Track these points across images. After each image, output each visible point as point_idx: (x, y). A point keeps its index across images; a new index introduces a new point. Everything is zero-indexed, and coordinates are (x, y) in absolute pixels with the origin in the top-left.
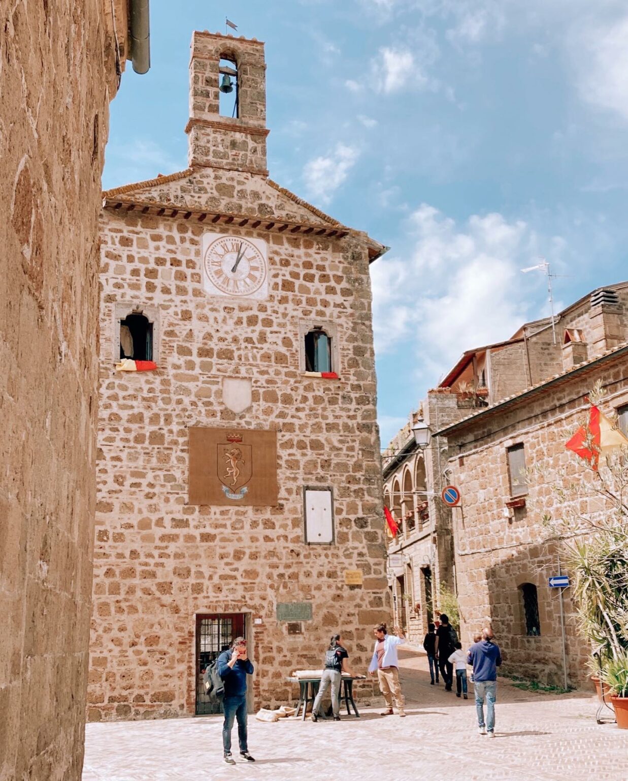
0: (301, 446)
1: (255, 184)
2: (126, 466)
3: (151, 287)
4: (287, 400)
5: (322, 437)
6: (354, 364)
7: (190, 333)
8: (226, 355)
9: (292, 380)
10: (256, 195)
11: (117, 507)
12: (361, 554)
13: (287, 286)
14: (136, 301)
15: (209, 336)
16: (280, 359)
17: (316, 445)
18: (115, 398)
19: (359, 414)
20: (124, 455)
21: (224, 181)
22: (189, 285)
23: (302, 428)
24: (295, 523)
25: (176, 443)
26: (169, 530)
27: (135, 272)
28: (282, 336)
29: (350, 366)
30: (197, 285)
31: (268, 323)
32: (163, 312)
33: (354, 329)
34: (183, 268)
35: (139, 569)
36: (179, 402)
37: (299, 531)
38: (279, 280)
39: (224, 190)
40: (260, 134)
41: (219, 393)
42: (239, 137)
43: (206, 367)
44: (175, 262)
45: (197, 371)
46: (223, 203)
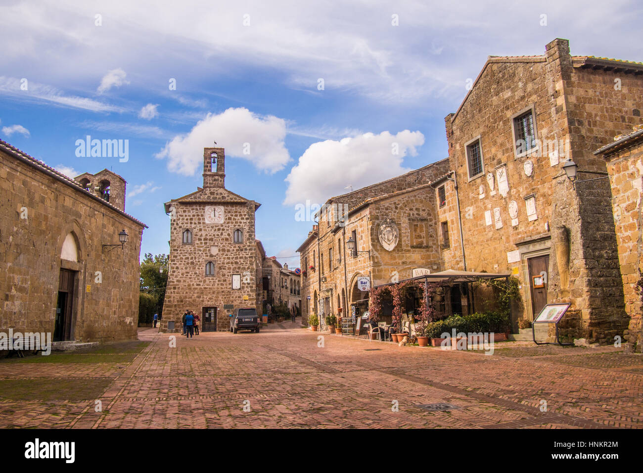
0: (232, 263)
1: (221, 190)
2: (184, 271)
3: (191, 223)
4: (228, 251)
5: (238, 261)
6: (248, 239)
7: (201, 235)
8: (211, 240)
9: (230, 245)
10: (221, 194)
11: (182, 281)
12: (248, 292)
13: (230, 219)
14: (187, 227)
15: (207, 235)
16: (227, 239)
17: (236, 263)
18: (181, 253)
19: (249, 254)
20: (184, 268)
21: (212, 191)
22: (201, 221)
23: (232, 258)
24: (230, 284)
25: (197, 264)
26: (195, 286)
27: (187, 219)
28: (227, 233)
29: (247, 240)
30: (203, 221)
31: (223, 230)
32: (194, 230)
33: (249, 229)
34: (200, 217)
35: (188, 296)
36: (198, 253)
37: (231, 286)
38: (227, 217)
39: (212, 193)
40: (223, 176)
41: (209, 250)
42: (216, 177)
43: (206, 243)
44: (198, 215)
45: (203, 244)
46: (212, 197)
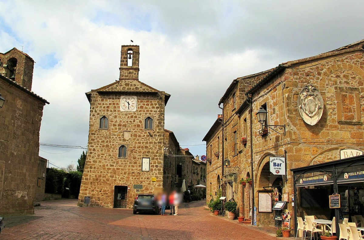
0: (142, 147)
1: (135, 82)
2: (100, 152)
3: (108, 110)
4: (140, 136)
5: (148, 145)
7: (116, 122)
8: (125, 126)
9: (141, 131)
10: (135, 85)
11: (98, 162)
12: (156, 174)
13: (142, 107)
14: (104, 114)
15: (121, 121)
16: (138, 126)
17: (146, 147)
18: (98, 137)
19: (159, 139)
20: (100, 150)
21: (127, 82)
22: (117, 109)
23: (143, 143)
24: (140, 166)
25: (112, 147)
26: (109, 167)
27: (104, 107)
28: (139, 120)
29: (157, 127)
31: (136, 117)
32: (110, 116)
33: (159, 117)
34: (116, 105)
35: (102, 175)
36: (113, 137)
37: (140, 168)
38: (140, 106)
39: (127, 85)
40: (138, 70)
41: (123, 135)
42: (131, 71)
43: (120, 129)
44: (114, 104)
45: (117, 130)
46: (126, 88)
